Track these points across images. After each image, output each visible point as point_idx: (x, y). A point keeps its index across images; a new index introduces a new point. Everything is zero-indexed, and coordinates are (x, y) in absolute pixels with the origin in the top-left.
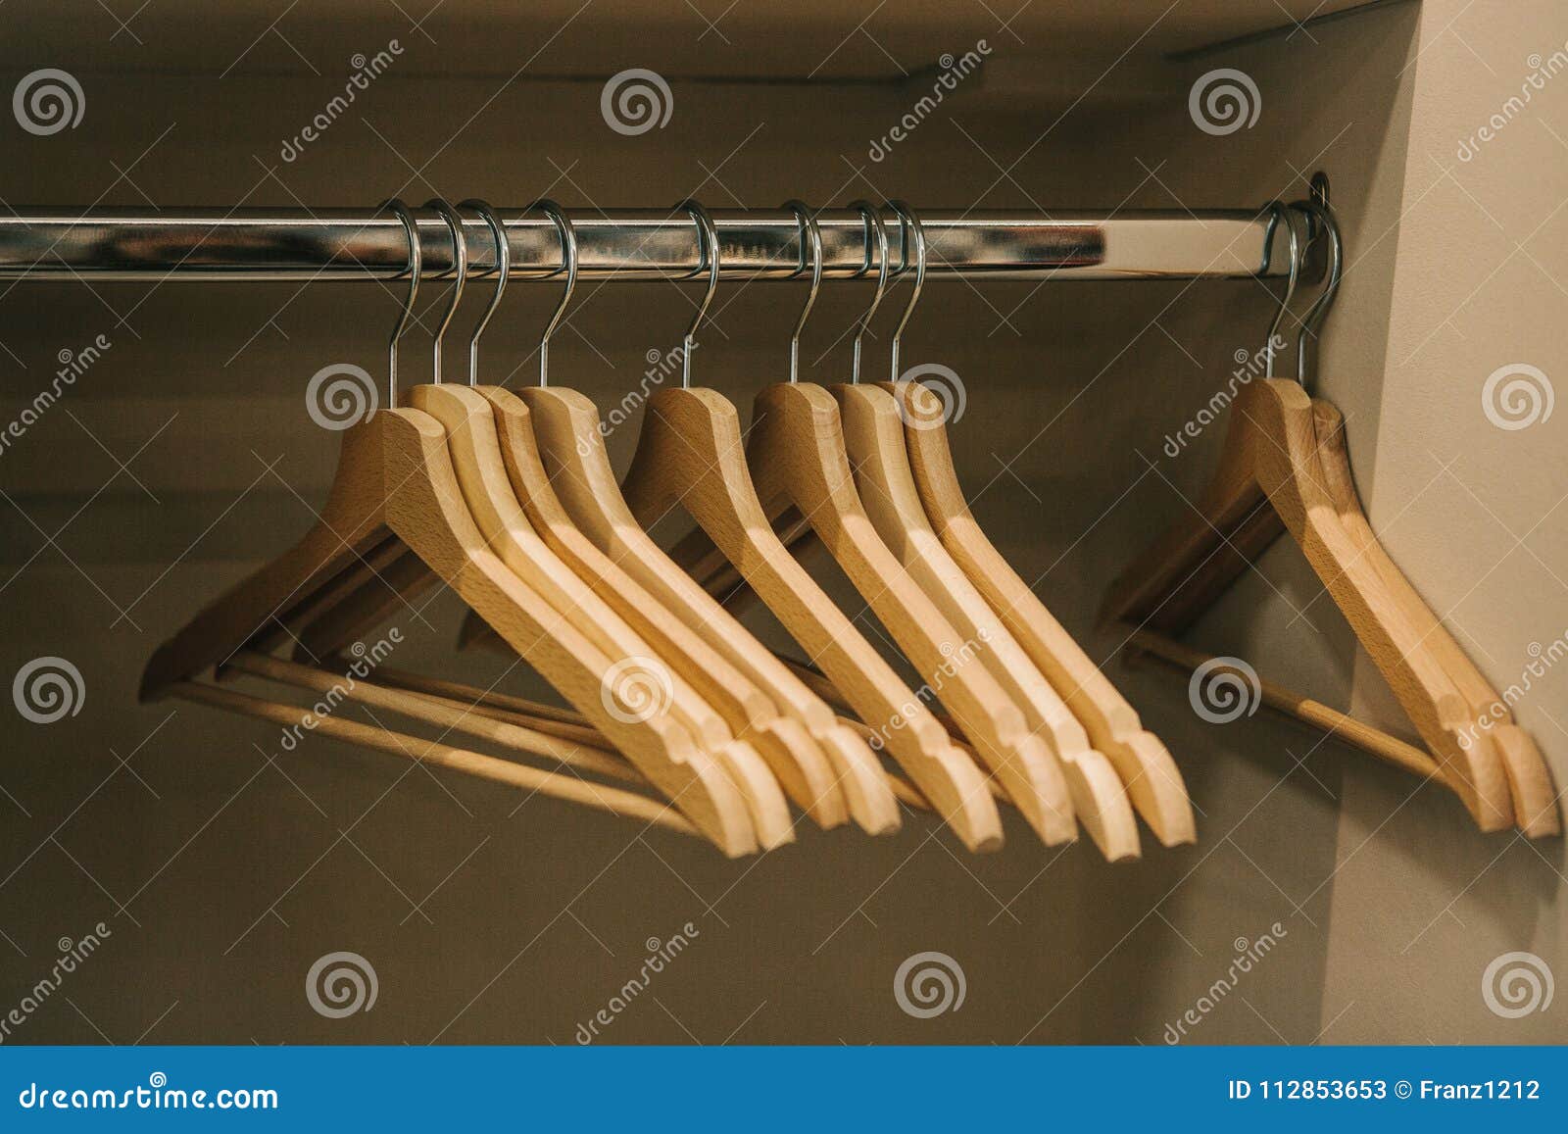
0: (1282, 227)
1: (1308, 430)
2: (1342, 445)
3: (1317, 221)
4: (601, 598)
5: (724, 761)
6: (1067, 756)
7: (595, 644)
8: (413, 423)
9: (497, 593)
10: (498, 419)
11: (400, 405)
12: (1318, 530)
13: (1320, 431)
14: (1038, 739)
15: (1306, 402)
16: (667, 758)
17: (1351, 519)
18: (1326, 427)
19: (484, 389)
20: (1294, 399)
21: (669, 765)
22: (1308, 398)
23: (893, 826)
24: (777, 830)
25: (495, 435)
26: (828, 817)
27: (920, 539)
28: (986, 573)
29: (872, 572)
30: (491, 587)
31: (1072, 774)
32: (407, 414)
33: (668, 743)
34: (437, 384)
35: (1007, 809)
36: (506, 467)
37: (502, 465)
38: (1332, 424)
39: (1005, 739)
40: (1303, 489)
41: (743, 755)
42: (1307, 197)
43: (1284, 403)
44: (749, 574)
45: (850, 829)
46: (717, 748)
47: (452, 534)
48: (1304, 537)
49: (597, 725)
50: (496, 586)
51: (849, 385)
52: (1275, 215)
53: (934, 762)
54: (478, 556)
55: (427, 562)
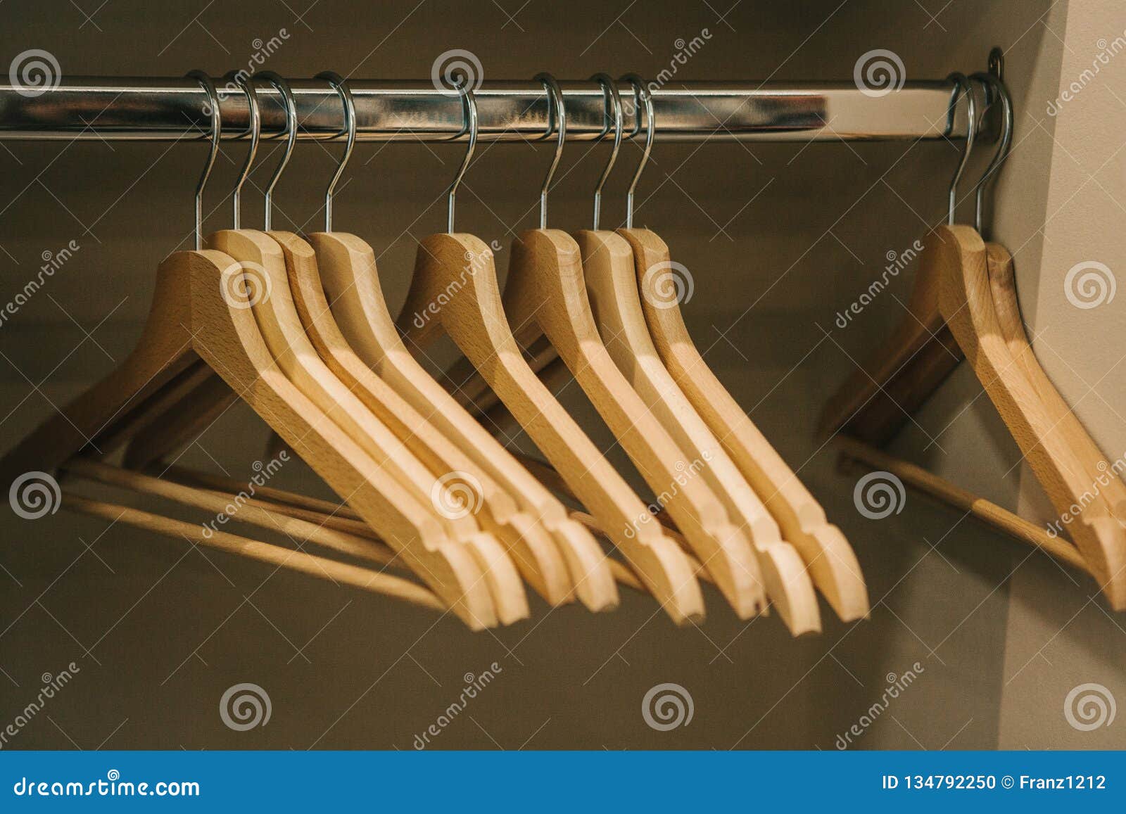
0: (963, 95)
1: (982, 269)
2: (1011, 281)
3: (993, 91)
4: (373, 411)
5: (470, 549)
6: (761, 547)
7: (367, 451)
8: (214, 263)
9: (284, 408)
10: (288, 259)
11: (205, 247)
12: (987, 354)
13: (993, 270)
14: (738, 530)
15: (980, 245)
16: (423, 548)
17: (1017, 346)
18: (997, 267)
19: (277, 234)
20: (970, 242)
21: (424, 553)
22: (982, 242)
23: (611, 604)
24: (514, 607)
25: (285, 273)
26: (557, 596)
27: (648, 363)
28: (702, 391)
29: (605, 389)
30: (279, 402)
31: (764, 561)
32: (209, 255)
33: (424, 534)
34: (237, 230)
35: (709, 589)
36: (294, 301)
37: (292, 300)
38: (1003, 264)
39: (708, 529)
40: (977, 319)
41: (487, 545)
42: (986, 71)
43: (962, 246)
44: (500, 391)
45: (575, 606)
46: (464, 538)
47: (248, 358)
48: (976, 360)
49: (366, 519)
50: (284, 402)
51: (591, 232)
52: (957, 85)
53: (648, 549)
54: (270, 376)
55: (226, 381)
